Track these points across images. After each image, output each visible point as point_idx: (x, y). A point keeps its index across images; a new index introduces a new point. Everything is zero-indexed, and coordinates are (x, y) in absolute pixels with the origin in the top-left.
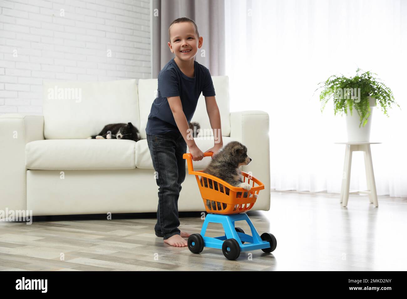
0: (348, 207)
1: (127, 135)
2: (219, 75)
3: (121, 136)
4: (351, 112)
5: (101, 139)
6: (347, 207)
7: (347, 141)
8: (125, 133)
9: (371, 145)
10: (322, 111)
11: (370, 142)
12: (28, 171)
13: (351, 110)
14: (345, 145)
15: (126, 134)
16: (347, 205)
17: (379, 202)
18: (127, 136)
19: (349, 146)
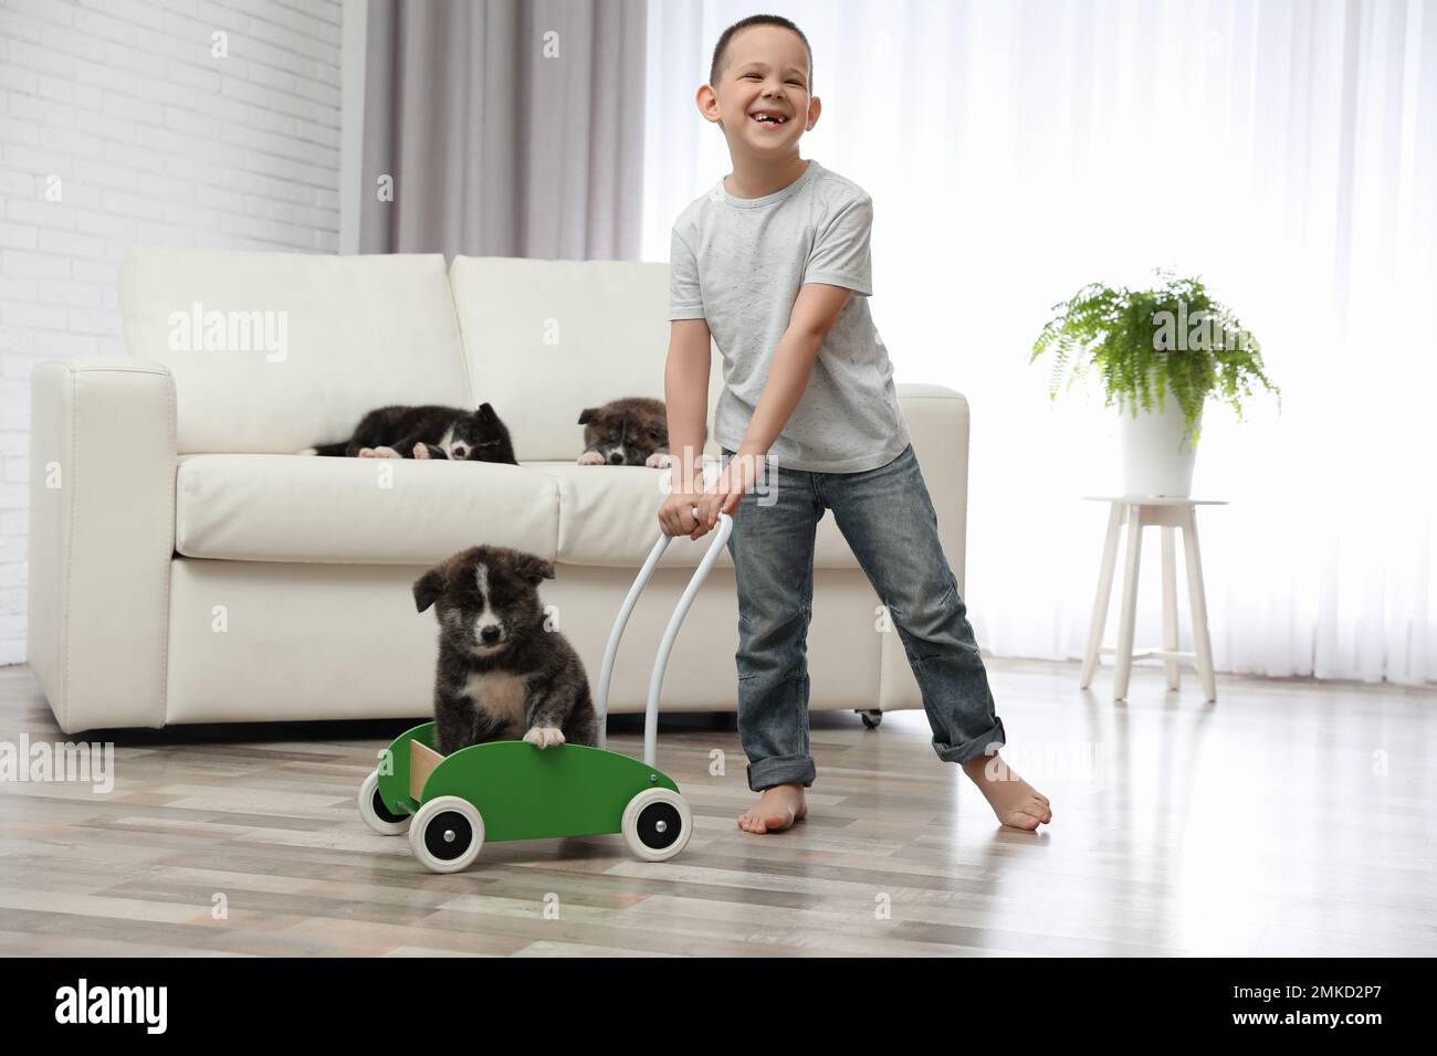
0: (1128, 700)
1: (485, 445)
2: (617, 254)
3: (468, 449)
4: (1162, 404)
5: (394, 457)
6: (1124, 700)
7: (1120, 490)
8: (476, 439)
9: (1197, 507)
10: (1053, 395)
11: (1192, 497)
12: (178, 564)
13: (1161, 395)
14: (1109, 504)
15: (482, 441)
16: (1125, 695)
17: (1218, 687)
18: (486, 448)
19: (1136, 509)
